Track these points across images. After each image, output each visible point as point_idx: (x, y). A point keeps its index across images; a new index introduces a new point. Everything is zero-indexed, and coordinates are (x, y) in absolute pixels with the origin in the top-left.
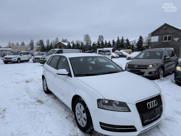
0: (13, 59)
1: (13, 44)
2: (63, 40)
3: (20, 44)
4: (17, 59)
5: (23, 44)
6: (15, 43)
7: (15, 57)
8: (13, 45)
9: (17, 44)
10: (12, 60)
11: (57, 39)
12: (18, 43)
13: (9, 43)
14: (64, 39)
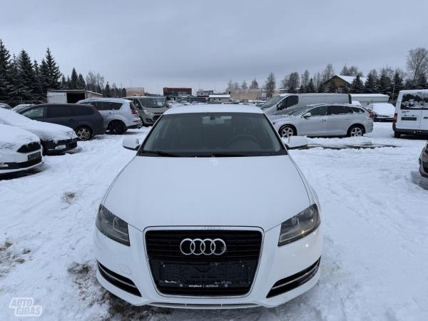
1: (236, 84)
2: (345, 69)
3: (249, 84)
5: (255, 84)
6: (240, 84)
8: (237, 88)
9: (244, 86)
11: (329, 67)
12: (245, 84)
13: (230, 85)
14: (349, 67)
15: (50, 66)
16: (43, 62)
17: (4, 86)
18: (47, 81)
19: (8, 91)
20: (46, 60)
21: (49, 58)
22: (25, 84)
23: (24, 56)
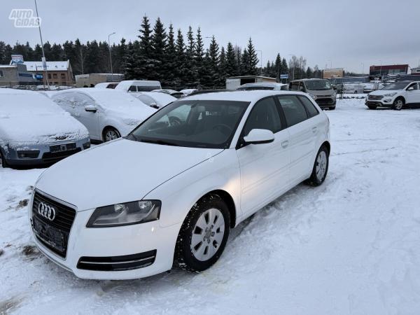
0: (385, 98)
4: (393, 99)
7: (389, 95)
10: (382, 101)
15: (251, 54)
16: (245, 51)
17: (211, 75)
18: (246, 67)
19: (214, 78)
20: (247, 49)
21: (250, 47)
22: (228, 72)
23: (230, 46)
